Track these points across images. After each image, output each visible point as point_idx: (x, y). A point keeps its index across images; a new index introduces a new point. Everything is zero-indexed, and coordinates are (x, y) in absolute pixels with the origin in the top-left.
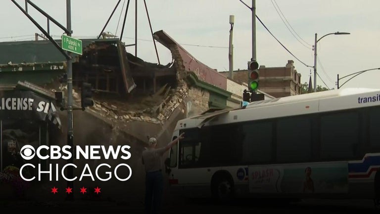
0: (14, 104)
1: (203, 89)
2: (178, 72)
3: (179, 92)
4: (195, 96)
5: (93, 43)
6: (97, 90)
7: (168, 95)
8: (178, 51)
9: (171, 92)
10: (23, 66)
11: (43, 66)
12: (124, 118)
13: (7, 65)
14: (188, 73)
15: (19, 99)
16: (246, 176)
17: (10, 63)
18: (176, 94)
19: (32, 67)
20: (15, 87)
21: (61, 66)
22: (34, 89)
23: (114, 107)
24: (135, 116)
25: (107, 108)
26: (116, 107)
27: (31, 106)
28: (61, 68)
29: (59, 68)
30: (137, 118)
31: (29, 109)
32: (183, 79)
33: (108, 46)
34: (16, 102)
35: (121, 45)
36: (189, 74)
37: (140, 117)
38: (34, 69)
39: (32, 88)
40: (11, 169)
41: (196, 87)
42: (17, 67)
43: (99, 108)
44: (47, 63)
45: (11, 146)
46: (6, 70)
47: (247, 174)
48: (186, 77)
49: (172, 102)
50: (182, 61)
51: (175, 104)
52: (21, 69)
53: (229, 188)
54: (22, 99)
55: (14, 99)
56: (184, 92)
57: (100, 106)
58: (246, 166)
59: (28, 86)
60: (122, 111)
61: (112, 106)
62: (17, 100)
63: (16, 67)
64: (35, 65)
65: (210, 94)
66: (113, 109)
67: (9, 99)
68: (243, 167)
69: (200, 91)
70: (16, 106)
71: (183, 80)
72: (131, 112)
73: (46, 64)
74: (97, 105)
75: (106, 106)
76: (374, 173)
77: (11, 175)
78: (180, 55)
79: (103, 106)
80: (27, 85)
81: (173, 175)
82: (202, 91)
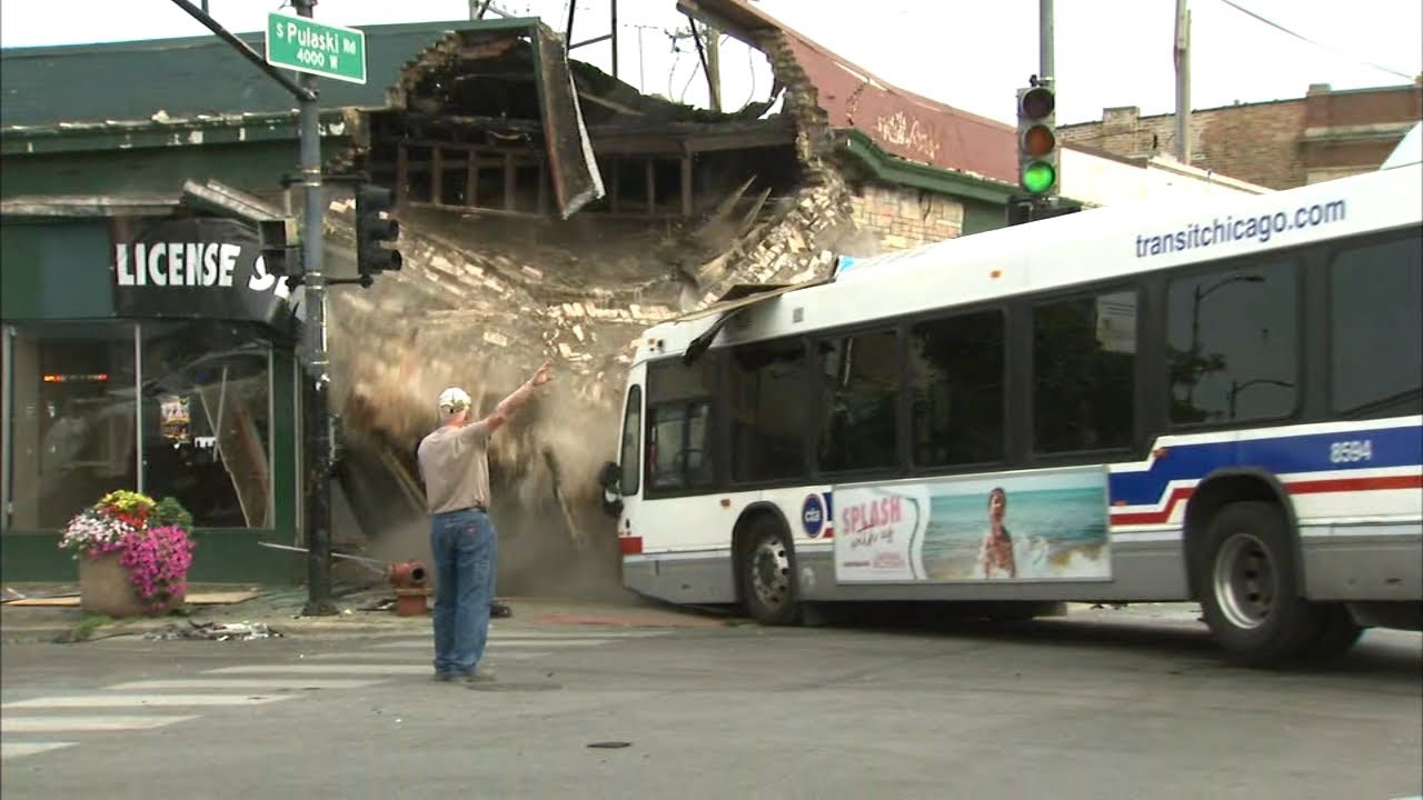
0: (175, 264)
1: (923, 194)
2: (803, 134)
3: (801, 210)
4: (882, 221)
5: (450, 38)
6: (474, 209)
7: (759, 221)
8: (790, 52)
9: (767, 209)
10: (205, 127)
11: (274, 124)
12: (563, 315)
13: (147, 122)
14: (839, 134)
15: (191, 247)
16: (826, 525)
17: (161, 117)
18: (789, 220)
19: (236, 128)
20: (177, 202)
21: (337, 123)
22: (241, 209)
23: (533, 273)
24: (611, 306)
25: (502, 277)
26: (537, 273)
27: (228, 273)
28: (337, 130)
29: (328, 128)
30: (614, 312)
31: (221, 283)
32: (825, 159)
33: (504, 45)
34: (183, 257)
35: (547, 41)
36: (841, 141)
37: (626, 308)
38: (242, 137)
39: (232, 204)
40: (121, 504)
41: (889, 186)
42: (185, 131)
43: (475, 277)
44: (287, 113)
45: (170, 418)
46: (149, 142)
47: (830, 518)
48: (831, 150)
49: (768, 246)
50: (813, 91)
51: (776, 258)
52: (197, 138)
53: (784, 571)
54: (201, 246)
55: (176, 248)
56: (818, 209)
57: (478, 271)
58: (827, 488)
59: (221, 200)
60: (562, 288)
61: (526, 268)
62: (185, 248)
63: (180, 128)
64: (248, 123)
65: (965, 212)
66: (528, 281)
67: (159, 249)
68: (819, 491)
69: (915, 200)
70: (183, 272)
71: (820, 163)
72: (597, 291)
73: (284, 118)
74: (469, 267)
75: (503, 271)
76: (1181, 504)
77: (117, 527)
78: (797, 69)
79: (489, 270)
80: (218, 194)
81: (628, 524)
82: (920, 201)
